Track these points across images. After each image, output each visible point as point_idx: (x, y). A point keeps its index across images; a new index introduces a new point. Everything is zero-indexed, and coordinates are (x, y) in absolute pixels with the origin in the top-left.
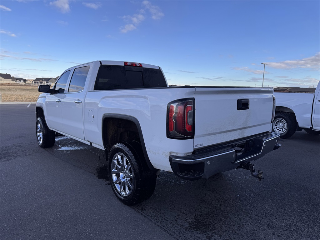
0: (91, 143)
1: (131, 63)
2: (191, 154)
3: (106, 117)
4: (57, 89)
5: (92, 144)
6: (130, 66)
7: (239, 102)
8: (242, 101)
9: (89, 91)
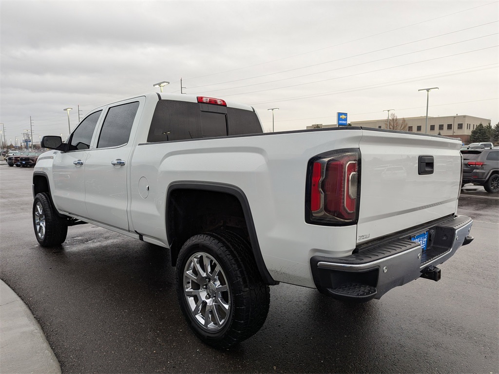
0: (141, 236)
1: (208, 99)
2: (351, 253)
3: (175, 187)
4: (74, 143)
5: (143, 237)
6: (206, 103)
7: (421, 159)
8: (425, 159)
9: (139, 145)
